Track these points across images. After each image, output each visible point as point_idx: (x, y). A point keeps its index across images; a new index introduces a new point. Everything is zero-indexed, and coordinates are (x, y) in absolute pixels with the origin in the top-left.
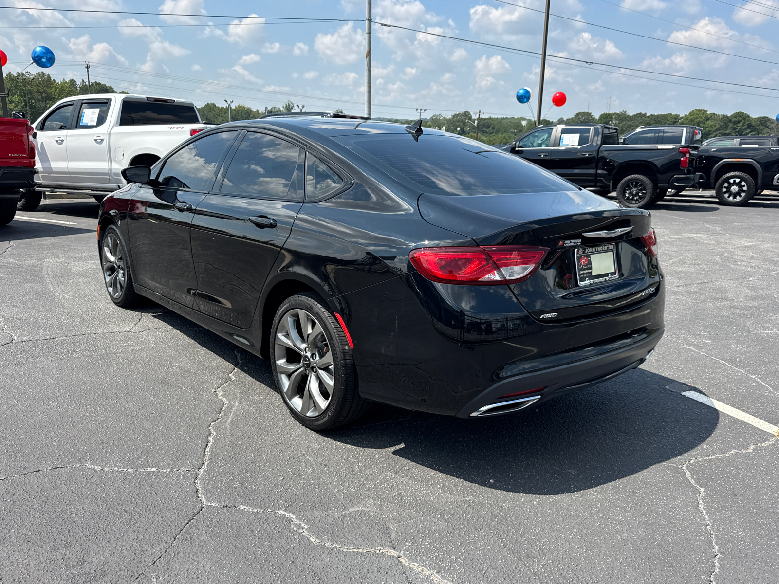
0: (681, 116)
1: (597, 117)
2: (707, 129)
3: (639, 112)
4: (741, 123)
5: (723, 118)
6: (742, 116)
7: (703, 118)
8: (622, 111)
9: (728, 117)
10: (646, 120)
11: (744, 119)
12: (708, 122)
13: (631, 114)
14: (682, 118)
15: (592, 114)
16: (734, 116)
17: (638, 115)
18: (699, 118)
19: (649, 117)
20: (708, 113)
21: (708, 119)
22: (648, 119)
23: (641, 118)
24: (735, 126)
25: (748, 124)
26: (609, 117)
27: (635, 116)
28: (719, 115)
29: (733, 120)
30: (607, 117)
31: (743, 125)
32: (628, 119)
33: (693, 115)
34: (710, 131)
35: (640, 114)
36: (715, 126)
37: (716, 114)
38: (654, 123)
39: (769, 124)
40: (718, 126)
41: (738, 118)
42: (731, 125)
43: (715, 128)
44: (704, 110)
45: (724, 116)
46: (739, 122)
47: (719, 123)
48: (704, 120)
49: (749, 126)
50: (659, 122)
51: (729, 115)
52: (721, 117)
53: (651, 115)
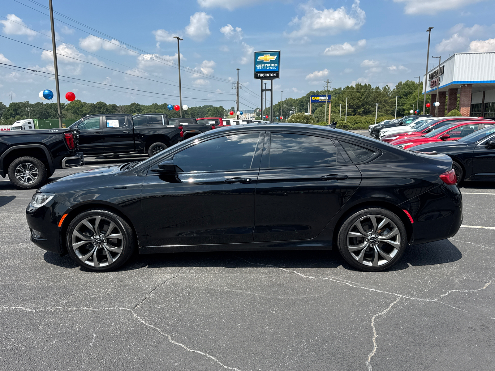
0: (65, 104)
1: (8, 106)
2: (84, 112)
3: (38, 102)
4: (102, 108)
5: (92, 105)
6: (102, 104)
7: (80, 105)
8: (25, 101)
9: (94, 105)
10: (44, 107)
11: (104, 106)
12: (83, 108)
13: (33, 103)
14: (67, 105)
15: (3, 103)
16: (97, 104)
17: (38, 104)
18: (77, 105)
19: (45, 105)
20: (82, 102)
21: (83, 106)
22: (46, 106)
23: (40, 105)
24: (99, 110)
25: (106, 109)
26: (17, 105)
27: (35, 104)
28: (88, 103)
29: (98, 106)
30: (16, 105)
31: (104, 110)
32: (31, 106)
33: (73, 104)
34: (85, 113)
35: (39, 103)
36: (88, 110)
37: (87, 103)
38: (50, 109)
39: (117, 108)
40: (90, 110)
41: (100, 105)
42: (97, 109)
43: (88, 111)
44: (80, 101)
45: (92, 104)
46: (101, 107)
47: (90, 108)
48: (80, 106)
49: (107, 110)
50: (53, 108)
51: (94, 104)
52: (90, 105)
53: (47, 104)
